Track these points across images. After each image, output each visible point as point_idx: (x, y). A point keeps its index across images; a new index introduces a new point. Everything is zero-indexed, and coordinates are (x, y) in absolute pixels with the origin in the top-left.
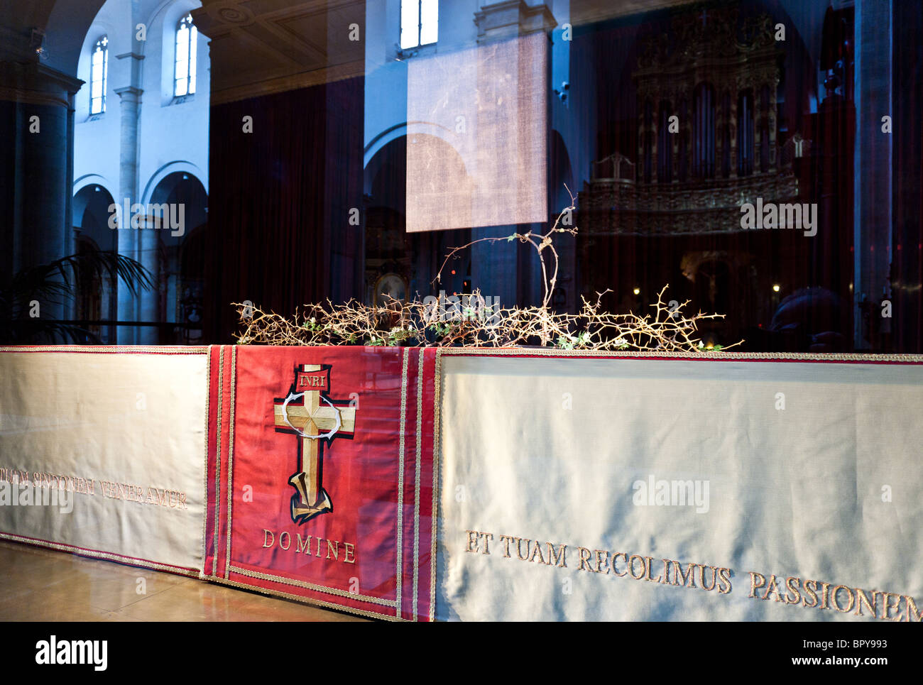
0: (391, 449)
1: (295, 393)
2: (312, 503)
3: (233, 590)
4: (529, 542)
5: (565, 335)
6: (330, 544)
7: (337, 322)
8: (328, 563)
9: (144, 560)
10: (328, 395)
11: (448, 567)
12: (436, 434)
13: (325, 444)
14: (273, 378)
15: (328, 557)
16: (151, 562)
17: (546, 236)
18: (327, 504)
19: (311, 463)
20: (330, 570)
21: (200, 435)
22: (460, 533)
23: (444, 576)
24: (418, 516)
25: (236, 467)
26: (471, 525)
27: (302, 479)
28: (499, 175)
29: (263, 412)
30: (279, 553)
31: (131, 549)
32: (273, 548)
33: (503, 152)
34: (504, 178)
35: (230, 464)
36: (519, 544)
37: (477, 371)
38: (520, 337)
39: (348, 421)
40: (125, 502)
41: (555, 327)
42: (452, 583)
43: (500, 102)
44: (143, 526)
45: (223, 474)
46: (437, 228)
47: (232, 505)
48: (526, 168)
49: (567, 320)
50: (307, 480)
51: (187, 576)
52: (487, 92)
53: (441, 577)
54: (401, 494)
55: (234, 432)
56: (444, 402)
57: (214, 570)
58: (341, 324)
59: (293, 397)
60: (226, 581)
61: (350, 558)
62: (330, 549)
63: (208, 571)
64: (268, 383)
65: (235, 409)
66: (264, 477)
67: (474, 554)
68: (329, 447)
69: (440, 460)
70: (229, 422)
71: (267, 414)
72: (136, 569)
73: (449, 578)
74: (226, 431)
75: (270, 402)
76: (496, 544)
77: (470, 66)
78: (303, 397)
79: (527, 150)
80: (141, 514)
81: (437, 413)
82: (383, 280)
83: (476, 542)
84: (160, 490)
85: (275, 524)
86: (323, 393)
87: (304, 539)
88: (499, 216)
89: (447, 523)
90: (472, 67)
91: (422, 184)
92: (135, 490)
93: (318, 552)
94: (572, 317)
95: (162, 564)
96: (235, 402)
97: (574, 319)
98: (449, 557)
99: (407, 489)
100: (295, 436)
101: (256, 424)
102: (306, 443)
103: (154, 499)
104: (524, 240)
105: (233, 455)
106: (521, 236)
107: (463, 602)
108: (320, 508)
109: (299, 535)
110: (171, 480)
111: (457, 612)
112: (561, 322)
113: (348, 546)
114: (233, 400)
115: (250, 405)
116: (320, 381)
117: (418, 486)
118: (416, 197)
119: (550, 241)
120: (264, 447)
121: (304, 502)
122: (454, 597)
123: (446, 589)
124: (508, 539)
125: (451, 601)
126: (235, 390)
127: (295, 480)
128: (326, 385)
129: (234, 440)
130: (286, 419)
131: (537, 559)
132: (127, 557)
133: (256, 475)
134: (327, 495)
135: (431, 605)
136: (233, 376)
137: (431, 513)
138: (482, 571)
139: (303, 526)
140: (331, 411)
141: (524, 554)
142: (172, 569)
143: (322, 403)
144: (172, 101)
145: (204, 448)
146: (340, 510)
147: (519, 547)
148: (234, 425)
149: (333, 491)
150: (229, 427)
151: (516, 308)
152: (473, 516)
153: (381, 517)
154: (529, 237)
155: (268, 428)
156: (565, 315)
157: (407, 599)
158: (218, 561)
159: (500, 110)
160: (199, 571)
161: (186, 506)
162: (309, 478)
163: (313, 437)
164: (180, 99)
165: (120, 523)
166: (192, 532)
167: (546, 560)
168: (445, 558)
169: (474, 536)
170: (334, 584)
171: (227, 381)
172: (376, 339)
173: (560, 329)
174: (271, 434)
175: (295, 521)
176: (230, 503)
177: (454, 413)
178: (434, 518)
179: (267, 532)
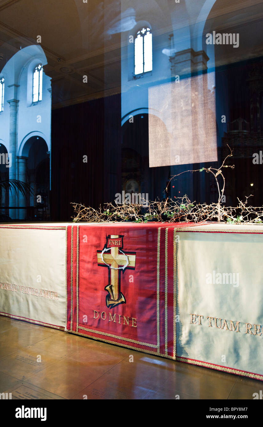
0: (152, 275)
1: (107, 248)
2: (116, 299)
3: (80, 337)
4: (221, 320)
5: (230, 217)
6: (125, 318)
7: (120, 211)
8: (124, 327)
9: (39, 322)
10: (122, 249)
11: (181, 330)
12: (175, 269)
13: (122, 272)
14: (96, 241)
15: (124, 324)
16: (43, 323)
17: (219, 169)
18: (123, 299)
19: (115, 280)
20: (126, 330)
21: (63, 266)
22: (188, 315)
23: (180, 334)
24: (167, 306)
25: (80, 281)
26: (193, 312)
27: (111, 288)
28: (193, 139)
29: (92, 257)
30: (101, 321)
31: (33, 316)
32: (98, 319)
33: (195, 129)
34: (196, 141)
35: (77, 280)
36: (216, 321)
37: (193, 239)
38: (208, 218)
39: (132, 261)
40: (30, 295)
41: (225, 213)
42: (184, 338)
43: (193, 106)
44: (38, 306)
45: (74, 284)
46: (164, 165)
47: (79, 298)
48: (206, 136)
49: (231, 210)
50: (113, 288)
51: (59, 330)
52: (186, 101)
53: (179, 335)
54: (158, 296)
55: (79, 265)
56: (178, 253)
57: (71, 327)
58: (121, 212)
59: (106, 250)
60: (77, 333)
61: (135, 325)
62: (125, 320)
63: (69, 328)
64: (94, 243)
65: (79, 255)
66: (93, 286)
67: (194, 325)
68: (123, 274)
69: (177, 281)
70: (76, 261)
71: (94, 258)
72: (36, 325)
73: (182, 336)
74: (75, 265)
75: (95, 252)
76: (205, 320)
77: (178, 89)
78: (110, 250)
79: (207, 127)
80: (37, 301)
81: (175, 258)
82: (128, 183)
83: (195, 319)
84: (46, 291)
85: (99, 308)
86: (120, 248)
87: (113, 315)
88: (194, 159)
89: (181, 310)
90: (179, 90)
91: (156, 145)
92: (35, 290)
93: (120, 321)
94: (233, 209)
95: (47, 324)
96: (79, 252)
97: (235, 209)
98: (182, 326)
99: (161, 294)
100: (107, 268)
101: (89, 262)
102: (112, 271)
103: (43, 295)
104: (208, 172)
105: (79, 276)
106: (206, 169)
107: (190, 347)
108: (120, 301)
109: (110, 313)
110: (51, 286)
111: (187, 351)
112: (228, 211)
113: (134, 319)
114: (78, 251)
115: (86, 253)
116: (118, 243)
117: (166, 292)
118: (154, 151)
119: (221, 171)
120: (93, 272)
121: (112, 298)
122: (185, 344)
123: (181, 341)
124: (211, 318)
125: (183, 346)
126: (79, 246)
127: (108, 288)
128: (122, 245)
129: (79, 269)
130: (103, 260)
131: (225, 328)
132: (32, 320)
133: (90, 285)
134: (123, 296)
135: (174, 348)
136: (78, 240)
137: (173, 305)
138: (199, 333)
139: (112, 310)
140: (124, 257)
141: (219, 326)
142: (52, 326)
143: (120, 253)
144: (32, 104)
145: (65, 272)
146: (129, 302)
147: (216, 322)
148: (79, 262)
149: (126, 294)
150: (76, 263)
151: (205, 204)
152: (194, 307)
153: (149, 307)
154: (210, 170)
155: (95, 264)
156: (230, 207)
157: (162, 344)
158: (73, 324)
159: (193, 109)
160: (64, 328)
161: (58, 298)
162: (114, 287)
163: (116, 269)
164: (35, 103)
165: (28, 305)
166: (61, 311)
167: (230, 329)
168: (180, 326)
169: (194, 316)
170: (127, 337)
171: (75, 242)
172: (138, 219)
173: (227, 214)
174: (96, 266)
175: (108, 307)
176: (77, 298)
177: (183, 259)
178: (175, 307)
179: (95, 312)
